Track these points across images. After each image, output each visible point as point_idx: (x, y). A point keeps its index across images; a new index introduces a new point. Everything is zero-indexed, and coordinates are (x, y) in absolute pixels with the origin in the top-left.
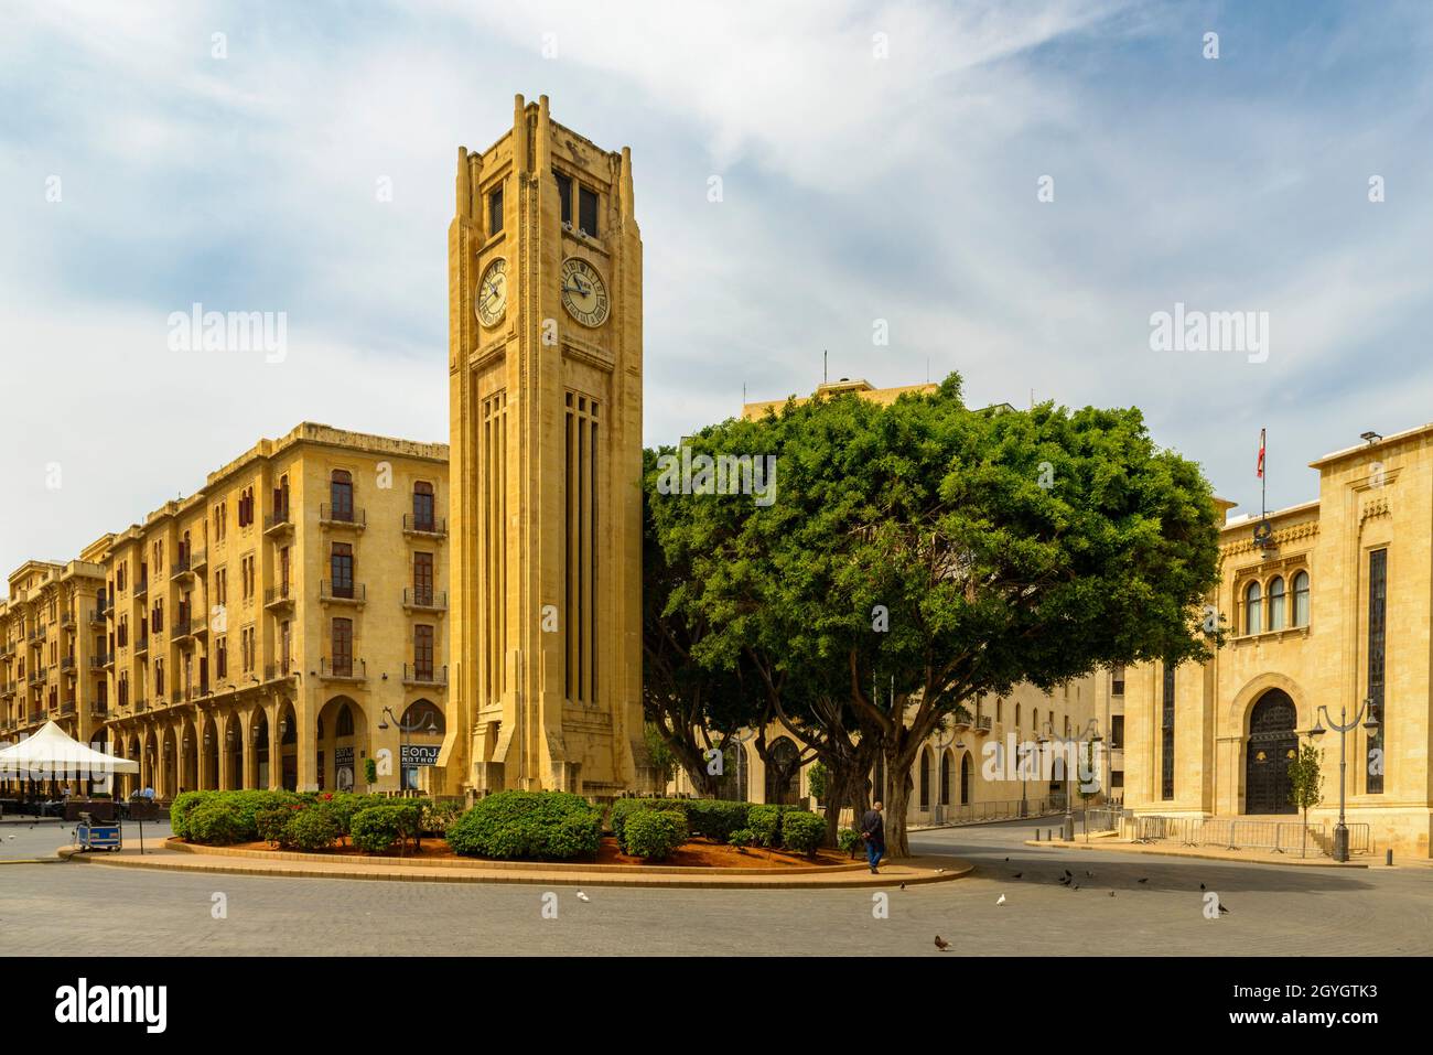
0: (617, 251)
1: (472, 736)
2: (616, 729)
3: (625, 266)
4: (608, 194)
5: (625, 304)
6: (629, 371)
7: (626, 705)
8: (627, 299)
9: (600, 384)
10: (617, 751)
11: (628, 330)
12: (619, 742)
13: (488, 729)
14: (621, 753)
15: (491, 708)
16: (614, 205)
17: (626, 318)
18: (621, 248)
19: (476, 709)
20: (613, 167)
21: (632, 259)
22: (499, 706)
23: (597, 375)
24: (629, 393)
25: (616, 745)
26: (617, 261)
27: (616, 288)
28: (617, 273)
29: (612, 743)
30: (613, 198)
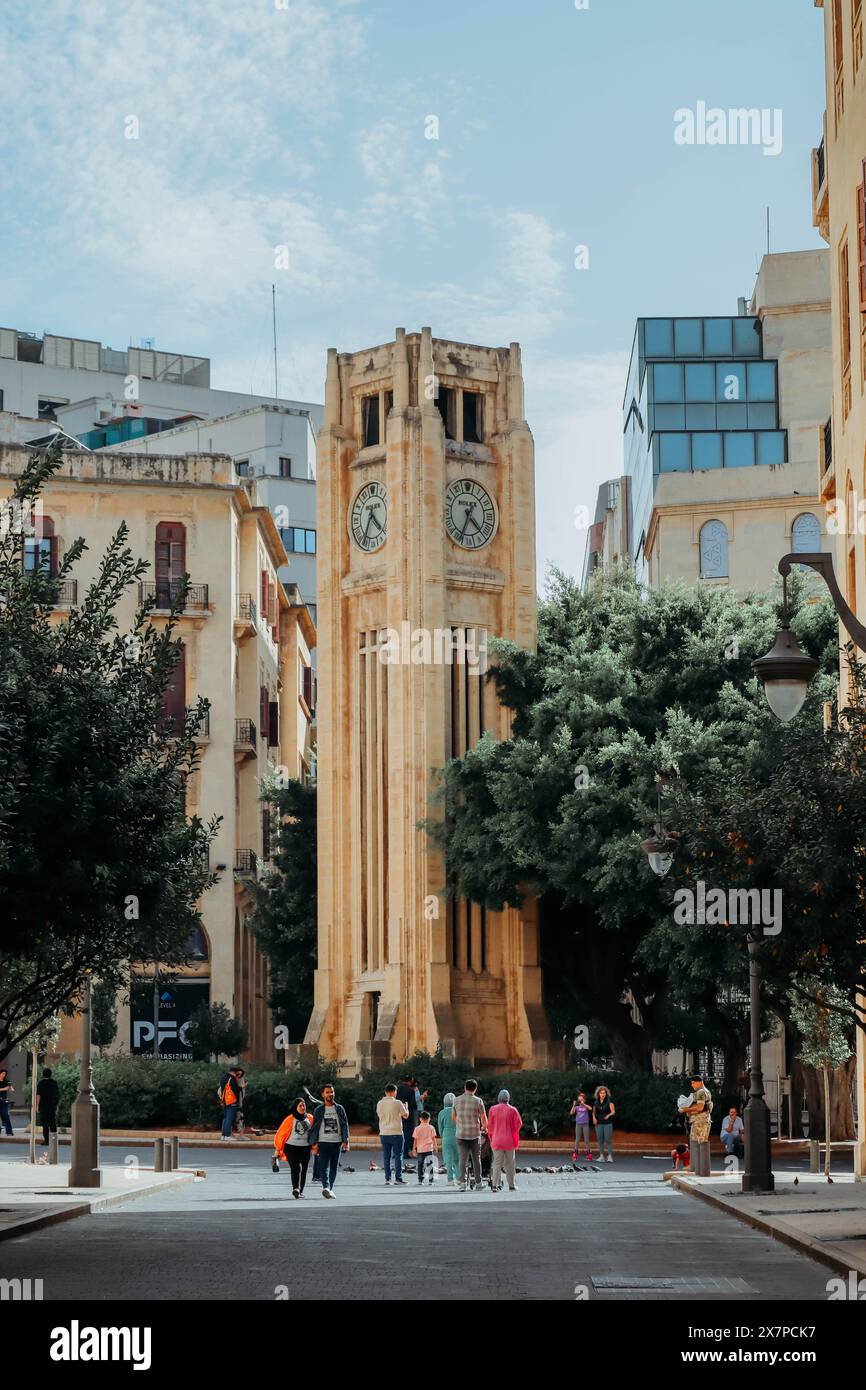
0: (505, 461)
1: (345, 1007)
2: (510, 998)
3: (515, 476)
4: (495, 393)
5: (516, 518)
6: (521, 592)
7: (520, 971)
8: (517, 512)
9: (489, 608)
10: (511, 1022)
11: (518, 544)
12: (514, 1012)
13: (364, 1000)
14: (516, 1025)
15: (369, 975)
16: (501, 404)
17: (517, 533)
18: (510, 456)
19: (349, 977)
20: (499, 365)
21: (524, 467)
22: (378, 974)
23: (485, 600)
24: (521, 616)
25: (510, 1016)
26: (506, 471)
27: (504, 501)
28: (505, 485)
29: (505, 1014)
30: (500, 397)
